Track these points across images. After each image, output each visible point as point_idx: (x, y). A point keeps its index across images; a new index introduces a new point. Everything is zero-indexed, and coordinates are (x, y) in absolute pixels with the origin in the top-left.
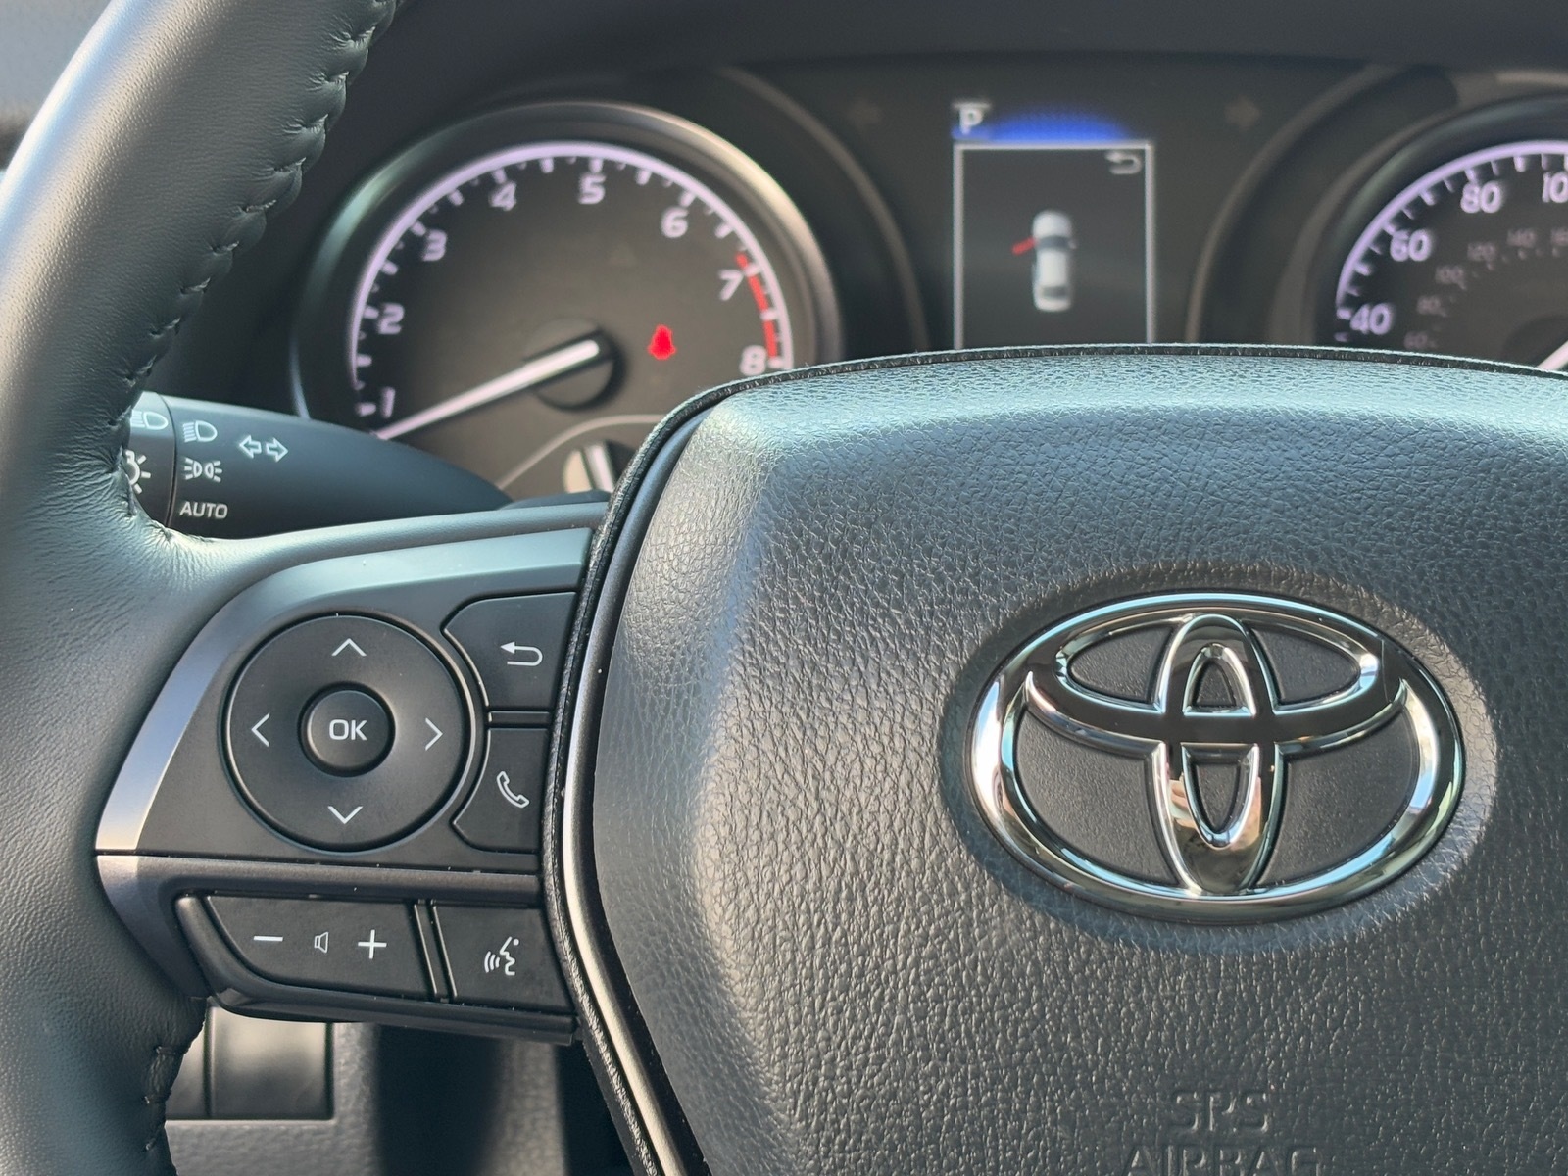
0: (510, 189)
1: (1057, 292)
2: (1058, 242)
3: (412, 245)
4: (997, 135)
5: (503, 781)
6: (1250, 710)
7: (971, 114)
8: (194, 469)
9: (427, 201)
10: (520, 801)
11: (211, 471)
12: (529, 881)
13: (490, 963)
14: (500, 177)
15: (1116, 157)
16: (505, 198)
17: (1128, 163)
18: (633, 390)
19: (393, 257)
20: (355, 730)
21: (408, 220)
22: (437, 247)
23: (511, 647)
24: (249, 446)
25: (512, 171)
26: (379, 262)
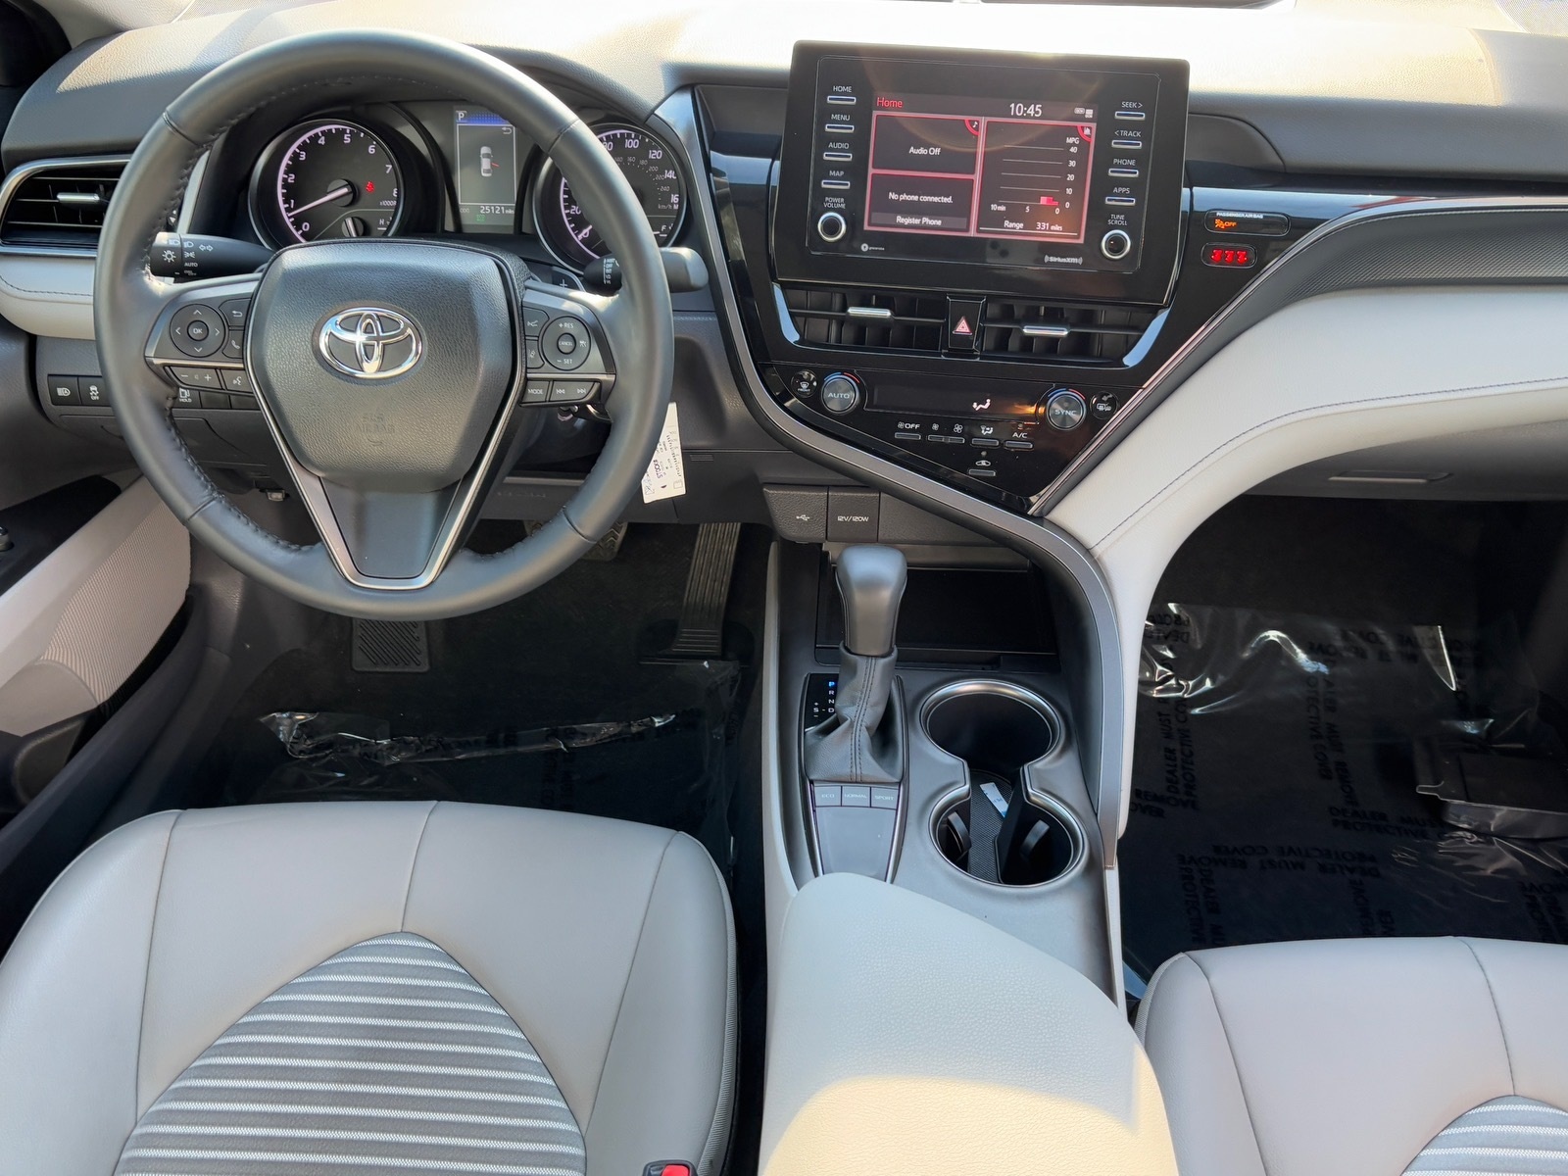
0: (323, 138)
1: (488, 171)
2: (487, 156)
3: (296, 155)
4: (469, 121)
5: (234, 343)
6: (375, 335)
7: (461, 114)
8: (187, 255)
9: (299, 142)
10: (238, 347)
11: (192, 255)
12: (241, 366)
13: (235, 382)
14: (320, 134)
15: (504, 129)
16: (322, 141)
17: (508, 131)
18: (361, 202)
19: (290, 159)
20: (199, 331)
21: (294, 147)
22: (303, 156)
23: (234, 312)
24: (202, 248)
25: (323, 132)
26: (286, 161)
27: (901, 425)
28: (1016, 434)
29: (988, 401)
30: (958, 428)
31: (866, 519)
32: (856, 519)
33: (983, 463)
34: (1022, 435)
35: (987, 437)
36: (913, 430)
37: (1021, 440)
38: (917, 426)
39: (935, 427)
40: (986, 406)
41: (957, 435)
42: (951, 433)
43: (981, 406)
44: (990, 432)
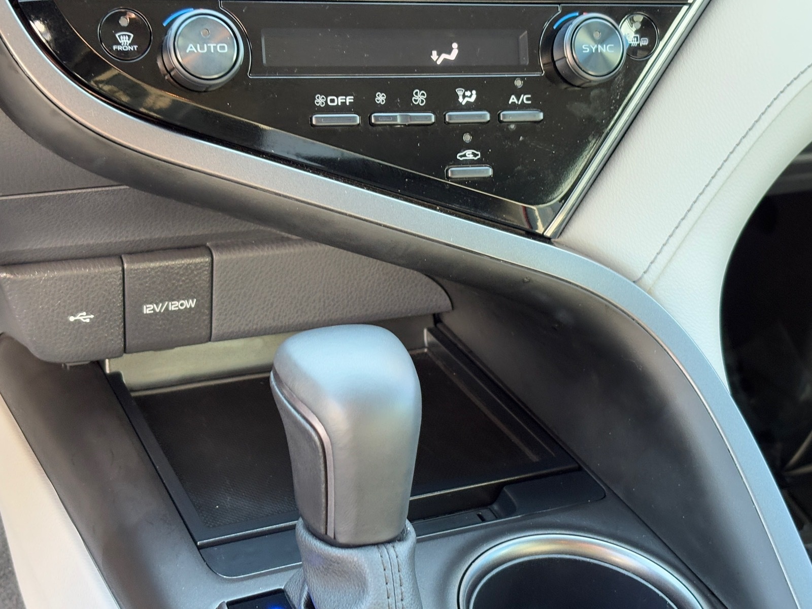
27: (320, 100)
28: (513, 99)
29: (455, 45)
30: (419, 97)
31: (192, 303)
32: (174, 306)
33: (469, 154)
34: (524, 98)
35: (469, 107)
36: (343, 108)
37: (523, 107)
38: (349, 100)
39: (381, 98)
40: (453, 56)
41: (418, 109)
42: (408, 106)
43: (444, 56)
44: (472, 99)
